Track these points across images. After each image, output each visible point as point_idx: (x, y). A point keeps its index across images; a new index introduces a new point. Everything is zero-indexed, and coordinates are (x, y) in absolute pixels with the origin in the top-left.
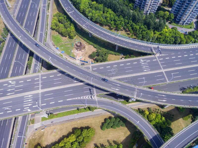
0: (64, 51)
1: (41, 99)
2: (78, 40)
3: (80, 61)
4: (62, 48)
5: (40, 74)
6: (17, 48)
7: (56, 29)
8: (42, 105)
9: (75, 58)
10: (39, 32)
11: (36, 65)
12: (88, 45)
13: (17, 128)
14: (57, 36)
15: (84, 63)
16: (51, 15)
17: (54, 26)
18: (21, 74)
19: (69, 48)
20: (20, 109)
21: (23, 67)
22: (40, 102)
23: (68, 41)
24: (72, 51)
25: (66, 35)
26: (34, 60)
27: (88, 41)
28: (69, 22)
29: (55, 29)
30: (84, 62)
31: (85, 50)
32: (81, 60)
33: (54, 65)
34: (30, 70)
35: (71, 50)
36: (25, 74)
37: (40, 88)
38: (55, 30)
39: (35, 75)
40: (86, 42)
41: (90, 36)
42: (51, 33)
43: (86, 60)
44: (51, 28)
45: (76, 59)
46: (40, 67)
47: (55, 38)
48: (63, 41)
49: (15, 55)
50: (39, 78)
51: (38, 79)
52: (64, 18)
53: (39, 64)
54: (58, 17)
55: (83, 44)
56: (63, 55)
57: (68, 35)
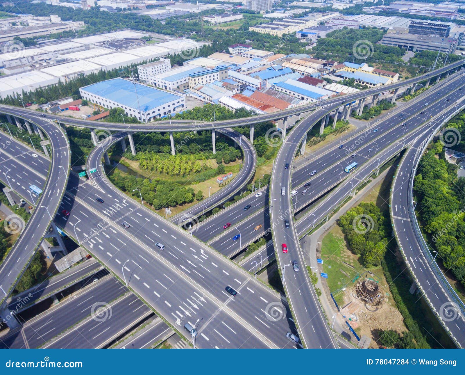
0: (328, 275)
1: (211, 323)
2: (376, 278)
3: (347, 322)
4: (330, 267)
5: (249, 278)
6: (257, 212)
7: (346, 227)
8: (202, 334)
9: (340, 307)
10: (311, 212)
11: (258, 259)
12: (393, 305)
13: (139, 333)
14: (338, 239)
15: (351, 334)
16: (357, 200)
17: (346, 220)
18: (226, 254)
19: (342, 277)
20: (170, 306)
21: (238, 246)
22: (204, 327)
23: (352, 264)
24: (344, 289)
25: (357, 251)
26: (264, 247)
27: (399, 298)
28: (382, 233)
29: (343, 226)
30: (354, 333)
31: (377, 309)
32: (349, 322)
33: (284, 282)
34: (244, 258)
35: (344, 286)
36: (232, 258)
37: (228, 301)
38: (342, 228)
39: (243, 272)
40: (391, 296)
41: (412, 291)
42: (330, 227)
43: (361, 333)
44: (337, 221)
45: (339, 310)
46: (262, 267)
47: (331, 241)
48: (341, 257)
49: (246, 220)
50: (242, 282)
51: (240, 283)
52: (379, 219)
53: (265, 262)
54: (366, 210)
55: (383, 294)
56: (319, 280)
57: (360, 253)
